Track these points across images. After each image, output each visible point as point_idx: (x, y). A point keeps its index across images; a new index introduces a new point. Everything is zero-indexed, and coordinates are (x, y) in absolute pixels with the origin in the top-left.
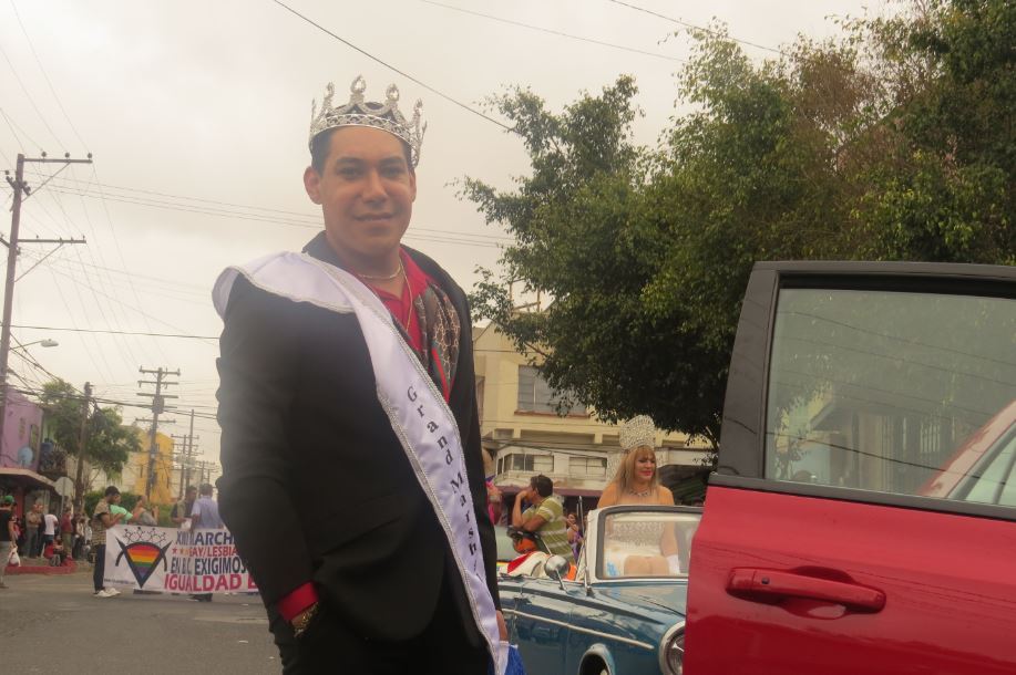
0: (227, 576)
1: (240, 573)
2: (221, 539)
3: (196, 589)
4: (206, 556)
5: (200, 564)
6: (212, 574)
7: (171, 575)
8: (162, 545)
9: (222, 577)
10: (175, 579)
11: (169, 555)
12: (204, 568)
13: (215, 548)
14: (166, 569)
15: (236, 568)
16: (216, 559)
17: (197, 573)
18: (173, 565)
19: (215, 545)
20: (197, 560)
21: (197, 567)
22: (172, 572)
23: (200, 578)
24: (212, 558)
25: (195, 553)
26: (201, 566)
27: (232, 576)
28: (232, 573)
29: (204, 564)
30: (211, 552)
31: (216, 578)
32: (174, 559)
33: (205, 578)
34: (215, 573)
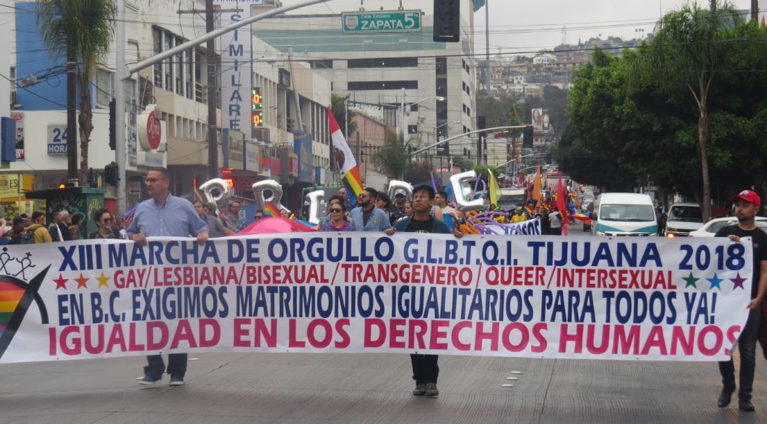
0: (194, 323)
1: (217, 317)
2: (176, 253)
3: (134, 347)
4: (151, 285)
5: (140, 299)
6: (164, 319)
7: (60, 329)
8: (29, 275)
9: (184, 324)
10: (72, 336)
11: (48, 291)
12: (148, 309)
13: (166, 270)
14: (45, 319)
15: (210, 307)
16: (170, 291)
17: (136, 317)
18: (63, 310)
19: (166, 264)
20: (136, 293)
21: (136, 305)
22: (63, 322)
23: (141, 326)
24: (163, 289)
25: (131, 280)
26: (143, 304)
27: (202, 324)
28: (203, 316)
29: (148, 300)
30: (161, 278)
31: (173, 325)
32: (62, 298)
33: (150, 327)
34: (171, 316)
